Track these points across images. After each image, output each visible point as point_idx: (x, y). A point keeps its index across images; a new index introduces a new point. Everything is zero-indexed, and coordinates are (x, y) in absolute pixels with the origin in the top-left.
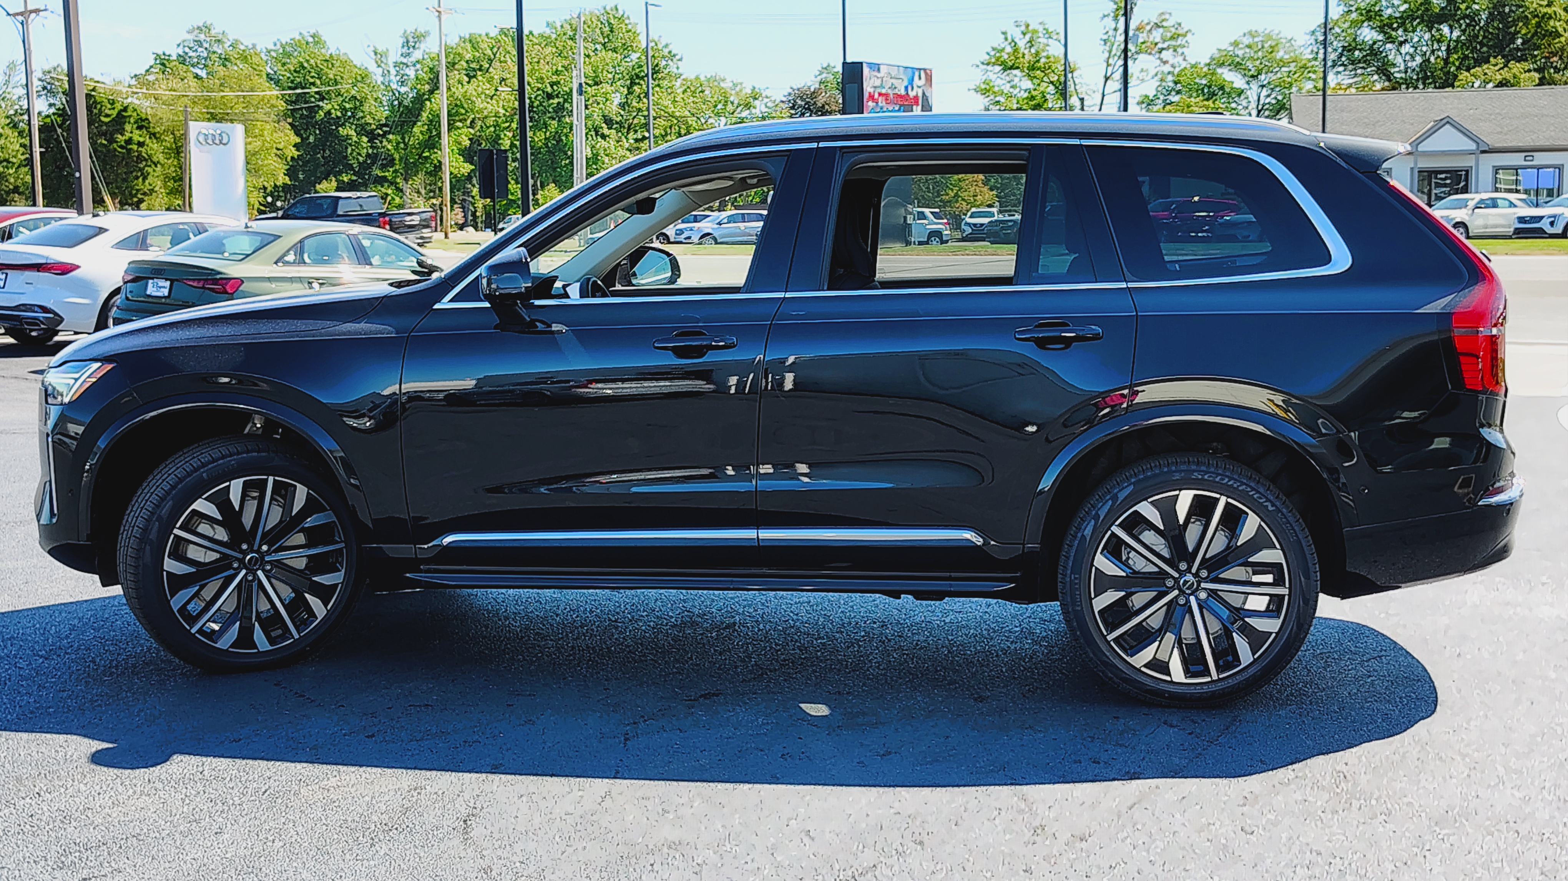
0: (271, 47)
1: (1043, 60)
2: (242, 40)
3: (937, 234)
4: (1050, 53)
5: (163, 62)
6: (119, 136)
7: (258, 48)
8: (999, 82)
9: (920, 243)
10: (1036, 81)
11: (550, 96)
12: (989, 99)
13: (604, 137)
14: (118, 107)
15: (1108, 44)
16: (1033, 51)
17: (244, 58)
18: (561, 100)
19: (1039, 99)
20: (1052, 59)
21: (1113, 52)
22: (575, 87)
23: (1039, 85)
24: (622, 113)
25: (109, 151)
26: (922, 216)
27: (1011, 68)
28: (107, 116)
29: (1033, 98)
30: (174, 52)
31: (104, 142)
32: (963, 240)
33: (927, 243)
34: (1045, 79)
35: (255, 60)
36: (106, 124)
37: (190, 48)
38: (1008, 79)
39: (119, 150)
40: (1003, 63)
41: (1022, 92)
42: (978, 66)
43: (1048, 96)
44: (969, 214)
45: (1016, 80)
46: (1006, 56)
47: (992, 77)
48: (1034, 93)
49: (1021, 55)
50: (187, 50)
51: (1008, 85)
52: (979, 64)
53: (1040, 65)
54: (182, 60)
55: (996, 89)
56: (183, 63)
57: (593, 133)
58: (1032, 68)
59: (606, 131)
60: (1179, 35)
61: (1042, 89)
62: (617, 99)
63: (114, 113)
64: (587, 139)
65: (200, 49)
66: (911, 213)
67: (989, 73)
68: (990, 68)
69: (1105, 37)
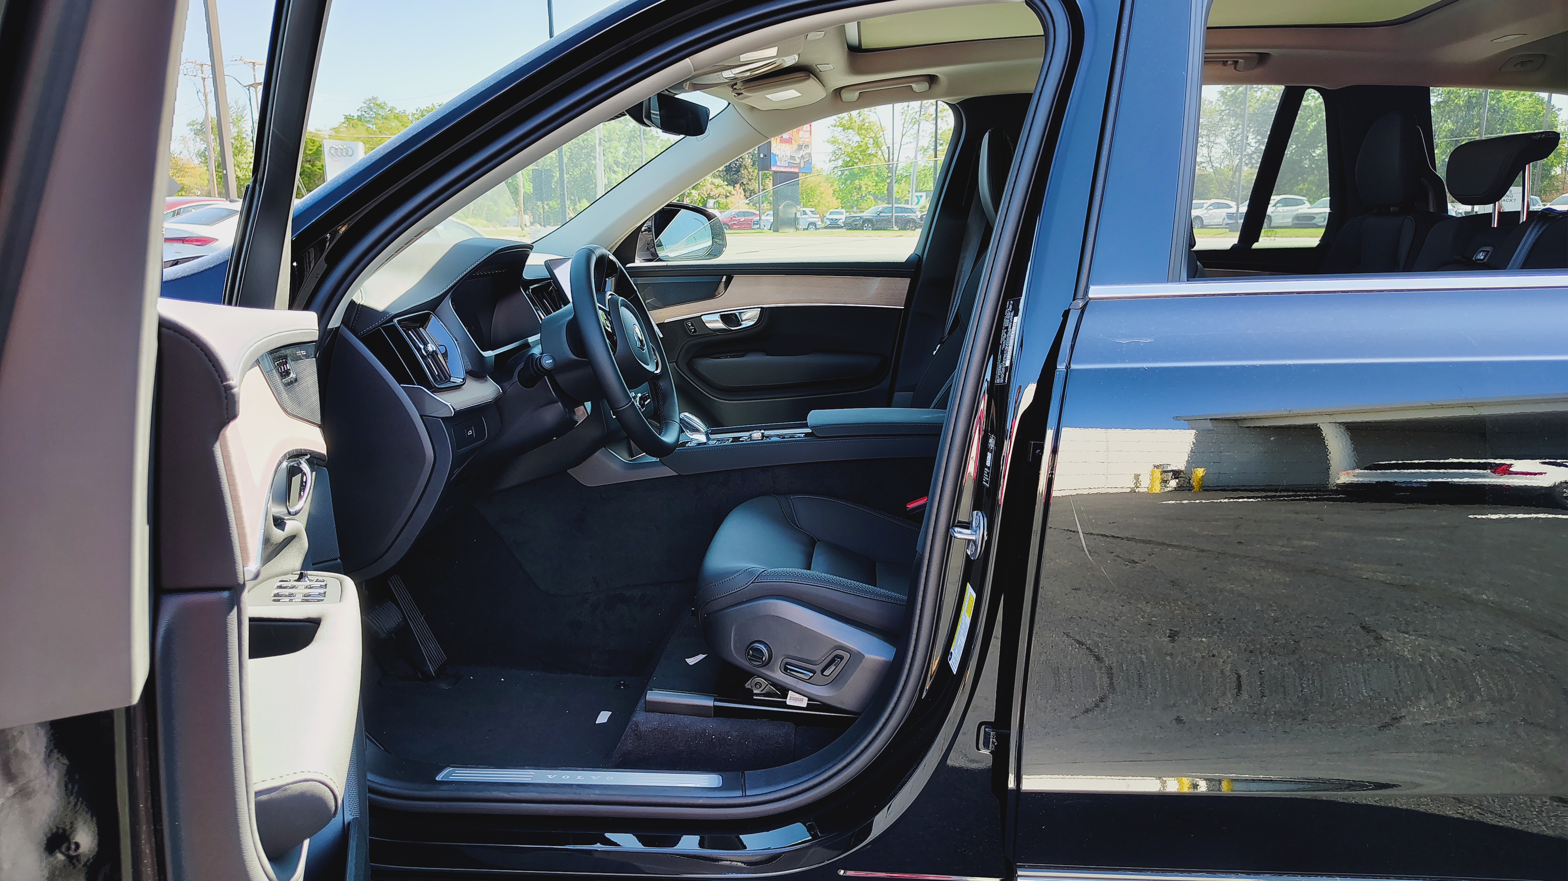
0: (415, 112)
1: (867, 124)
2: (396, 107)
3: (814, 224)
4: (871, 120)
5: (348, 118)
6: (318, 162)
7: (407, 113)
8: (841, 137)
9: (804, 229)
10: (862, 137)
11: (583, 148)
12: (835, 147)
13: (614, 172)
14: (317, 144)
15: (904, 115)
16: (861, 118)
17: (397, 117)
18: (589, 150)
19: (863, 148)
20: (872, 124)
21: (907, 120)
22: (597, 142)
23: (864, 139)
24: (625, 158)
25: (312, 171)
26: (805, 213)
27: (848, 129)
28: (311, 150)
29: (861, 146)
30: (355, 114)
31: (310, 166)
32: (826, 228)
33: (807, 229)
34: (868, 135)
35: (405, 120)
36: (310, 155)
37: (365, 112)
38: (846, 135)
39: (318, 170)
40: (843, 126)
41: (854, 143)
42: (829, 127)
43: (869, 146)
44: (829, 213)
45: (851, 136)
46: (845, 122)
47: (837, 134)
48: (861, 144)
49: (854, 121)
50: (363, 113)
51: (846, 139)
52: (830, 126)
53: (865, 127)
54: (360, 118)
55: (840, 141)
56: (360, 120)
57: (608, 170)
58: (860, 128)
59: (616, 169)
60: (944, 110)
61: (865, 141)
62: (622, 150)
63: (315, 148)
64: (605, 173)
65: (371, 113)
66: (799, 211)
67: (835, 132)
68: (836, 128)
69: (902, 111)
